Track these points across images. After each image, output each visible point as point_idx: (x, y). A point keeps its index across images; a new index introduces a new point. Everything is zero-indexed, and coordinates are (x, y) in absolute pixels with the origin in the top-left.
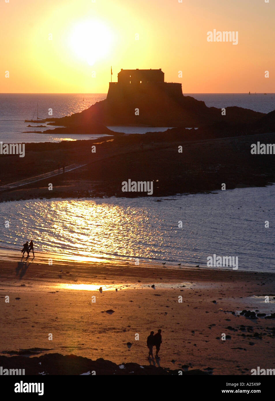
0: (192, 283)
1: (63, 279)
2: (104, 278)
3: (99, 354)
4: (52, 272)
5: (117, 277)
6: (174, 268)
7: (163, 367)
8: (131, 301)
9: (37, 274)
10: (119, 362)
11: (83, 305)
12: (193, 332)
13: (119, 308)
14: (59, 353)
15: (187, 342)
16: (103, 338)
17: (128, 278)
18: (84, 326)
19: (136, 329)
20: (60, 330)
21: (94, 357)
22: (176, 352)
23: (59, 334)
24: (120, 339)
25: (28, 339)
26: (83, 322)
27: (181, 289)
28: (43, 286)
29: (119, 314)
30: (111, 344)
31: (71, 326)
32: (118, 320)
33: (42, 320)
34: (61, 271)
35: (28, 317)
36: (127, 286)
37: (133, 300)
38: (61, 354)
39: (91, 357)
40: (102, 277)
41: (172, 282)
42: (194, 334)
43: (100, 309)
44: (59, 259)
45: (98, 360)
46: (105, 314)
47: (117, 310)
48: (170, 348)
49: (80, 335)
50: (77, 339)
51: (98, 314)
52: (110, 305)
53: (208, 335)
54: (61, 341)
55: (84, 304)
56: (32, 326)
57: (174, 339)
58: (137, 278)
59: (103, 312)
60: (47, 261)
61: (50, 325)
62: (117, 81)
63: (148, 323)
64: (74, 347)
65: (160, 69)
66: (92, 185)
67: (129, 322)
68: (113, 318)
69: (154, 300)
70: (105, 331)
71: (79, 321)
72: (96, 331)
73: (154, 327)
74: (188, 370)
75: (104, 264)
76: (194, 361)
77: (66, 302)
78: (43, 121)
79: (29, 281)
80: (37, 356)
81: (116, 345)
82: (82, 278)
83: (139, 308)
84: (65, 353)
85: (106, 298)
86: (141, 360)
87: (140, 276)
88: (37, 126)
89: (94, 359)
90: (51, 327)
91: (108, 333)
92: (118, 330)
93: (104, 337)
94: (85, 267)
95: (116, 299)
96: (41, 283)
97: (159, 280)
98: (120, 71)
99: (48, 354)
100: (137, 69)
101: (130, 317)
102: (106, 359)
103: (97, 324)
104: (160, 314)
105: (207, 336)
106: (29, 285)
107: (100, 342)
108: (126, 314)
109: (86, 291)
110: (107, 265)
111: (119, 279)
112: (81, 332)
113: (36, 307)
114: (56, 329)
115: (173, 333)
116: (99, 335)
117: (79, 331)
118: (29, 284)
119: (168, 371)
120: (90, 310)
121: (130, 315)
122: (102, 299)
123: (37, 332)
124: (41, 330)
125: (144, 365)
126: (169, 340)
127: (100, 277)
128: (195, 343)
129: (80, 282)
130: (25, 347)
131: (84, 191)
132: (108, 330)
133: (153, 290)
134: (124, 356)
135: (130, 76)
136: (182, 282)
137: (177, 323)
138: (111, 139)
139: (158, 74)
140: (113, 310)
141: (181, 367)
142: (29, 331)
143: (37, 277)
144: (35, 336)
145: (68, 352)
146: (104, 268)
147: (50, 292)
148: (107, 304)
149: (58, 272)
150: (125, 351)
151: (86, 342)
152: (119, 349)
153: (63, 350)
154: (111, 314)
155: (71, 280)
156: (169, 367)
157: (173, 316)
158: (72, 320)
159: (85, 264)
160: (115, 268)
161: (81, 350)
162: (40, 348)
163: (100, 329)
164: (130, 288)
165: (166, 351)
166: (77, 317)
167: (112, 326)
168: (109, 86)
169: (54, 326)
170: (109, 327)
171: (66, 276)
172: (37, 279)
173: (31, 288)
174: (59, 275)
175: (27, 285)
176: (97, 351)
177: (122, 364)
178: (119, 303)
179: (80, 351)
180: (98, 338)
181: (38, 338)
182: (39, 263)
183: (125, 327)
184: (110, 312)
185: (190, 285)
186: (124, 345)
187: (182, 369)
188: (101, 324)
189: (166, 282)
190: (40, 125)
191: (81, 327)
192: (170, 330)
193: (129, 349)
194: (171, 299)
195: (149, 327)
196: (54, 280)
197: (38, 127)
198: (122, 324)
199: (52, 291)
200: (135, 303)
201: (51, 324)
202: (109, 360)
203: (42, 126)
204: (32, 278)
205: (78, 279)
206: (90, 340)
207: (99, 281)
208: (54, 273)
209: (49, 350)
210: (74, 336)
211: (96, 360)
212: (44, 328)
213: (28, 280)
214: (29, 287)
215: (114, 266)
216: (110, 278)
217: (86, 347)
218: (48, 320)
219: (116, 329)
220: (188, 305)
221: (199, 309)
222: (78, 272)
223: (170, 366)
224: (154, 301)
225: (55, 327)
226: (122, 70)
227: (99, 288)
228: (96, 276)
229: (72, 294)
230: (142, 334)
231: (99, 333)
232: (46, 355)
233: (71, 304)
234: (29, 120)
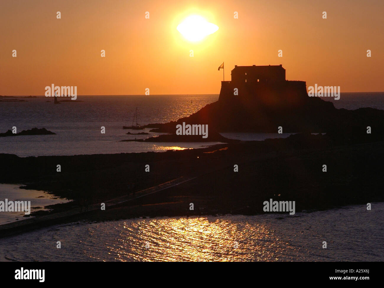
62: (231, 80)
65: (281, 65)
88: (137, 133)
98: (234, 67)
100: (254, 66)
135: (246, 74)
138: (224, 147)
139: (279, 71)
168: (221, 86)
190: (142, 132)
197: (139, 134)
203: (143, 133)
226: (236, 66)
234: (129, 126)
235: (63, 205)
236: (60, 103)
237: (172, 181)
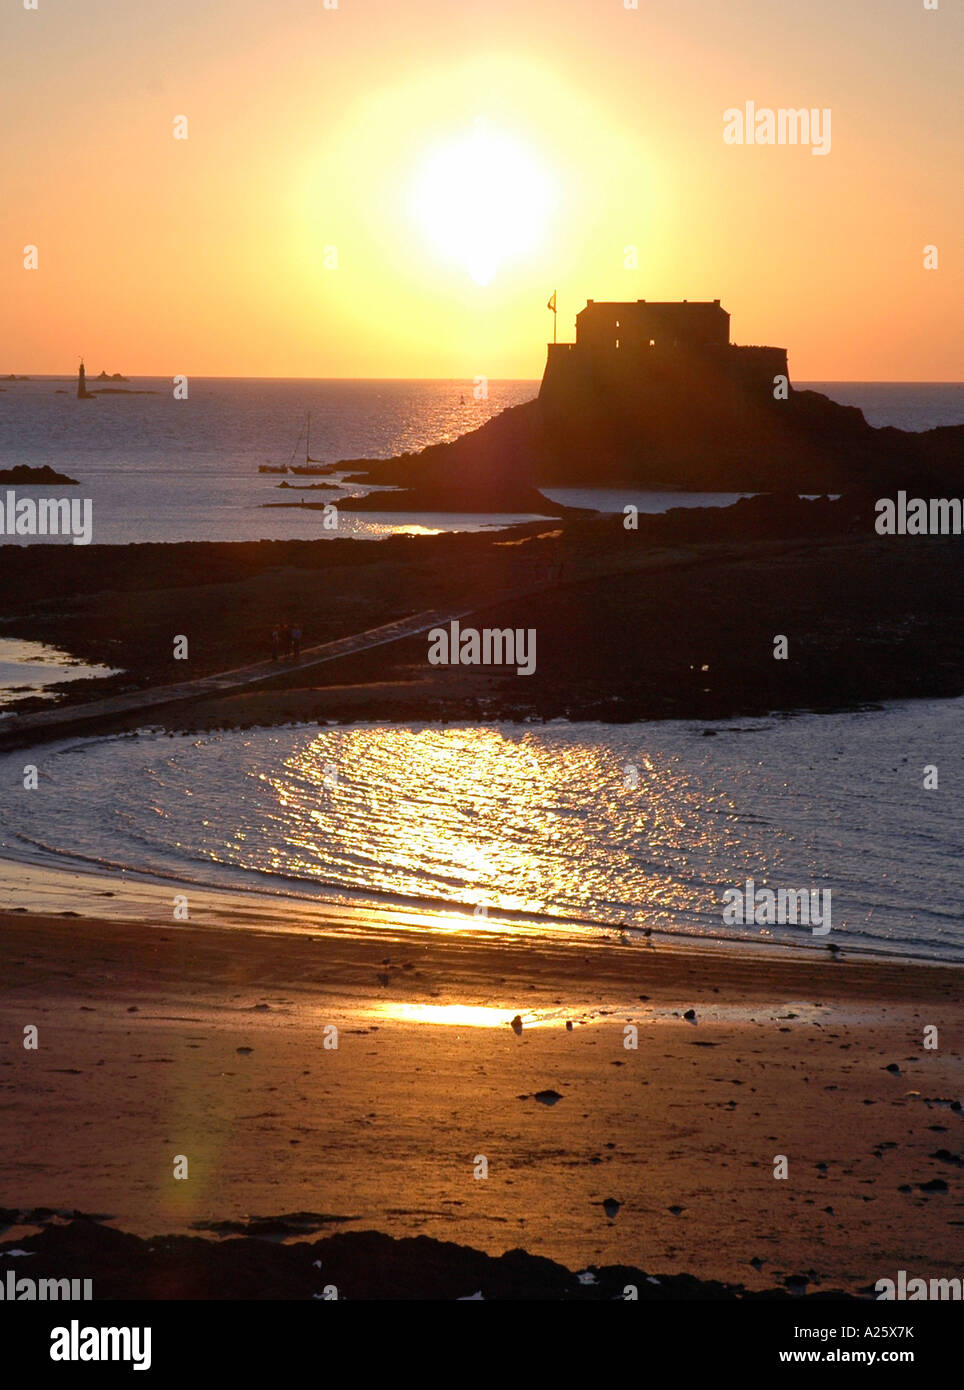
0: (820, 1005)
1: (395, 987)
2: (527, 985)
3: (510, 1237)
4: (359, 964)
5: (574, 982)
6: (759, 956)
7: (723, 1281)
8: (618, 1064)
9: (308, 969)
10: (577, 1261)
11: (460, 1074)
12: (822, 1166)
13: (576, 1086)
14: (378, 1229)
15: (802, 1198)
16: (525, 1183)
17: (605, 986)
18: (461, 1144)
19: (634, 1155)
20: (384, 1156)
21: (494, 1244)
22: (766, 1232)
23: (380, 1168)
24: (581, 1187)
25: (277, 1183)
26: (459, 1129)
27: (781, 1027)
28: (326, 1011)
29: (579, 1106)
30: (550, 1203)
31: (418, 1141)
32: (577, 1124)
33: (323, 1121)
34: (385, 963)
35: (277, 1111)
36: (603, 1013)
37: (621, 1061)
38: (386, 1235)
39: (484, 1244)
40: (523, 981)
41: (753, 1001)
42: (826, 1172)
43: (515, 1088)
44: (378, 921)
45: (507, 1255)
46: (530, 1104)
47: (571, 1093)
48: (745, 1218)
49: (449, 1171)
50: (439, 1186)
51: (508, 1104)
52: (546, 1074)
53: (872, 1179)
54: (386, 1191)
55: (463, 1070)
56: (293, 1142)
57: (761, 1189)
58: (635, 986)
59: (523, 1098)
60: (340, 929)
61: (349, 1139)
62: (573, 340)
63: (675, 1137)
64: (430, 1213)
65: (717, 302)
66: (490, 681)
67: (611, 1131)
68: (558, 1116)
69: (692, 1061)
70: (531, 1161)
71: (445, 1125)
72: (500, 1160)
73: (692, 1149)
74: (804, 1291)
75: (527, 940)
76: (827, 1264)
77: (404, 1062)
78: (327, 471)
79: (283, 994)
80: (308, 1241)
81: (565, 1208)
82: (456, 986)
83: (644, 1087)
84: (398, 1232)
85: (537, 1053)
86: (652, 1257)
87: (645, 982)
88: (308, 485)
89: (496, 1252)
90: (352, 1147)
91: (540, 1167)
92: (575, 1159)
93: (528, 1180)
94: (466, 949)
95: (568, 1056)
96: (323, 999)
97: (711, 994)
98: (585, 305)
99: (343, 1232)
100: (641, 302)
101: (613, 1115)
102: (534, 1251)
103: (505, 1137)
104: (712, 1106)
105: (869, 1182)
106: (281, 1006)
107: (516, 1196)
108: (601, 1106)
109: (469, 1027)
110: (537, 945)
111: (578, 990)
112: (452, 1163)
113: (303, 1079)
114: (371, 1152)
115: (755, 1169)
116: (513, 1173)
117: (446, 1160)
118: (281, 1003)
119: (740, 1293)
120: (483, 1091)
121: (613, 1107)
122: (520, 1056)
123: (306, 1161)
124: (321, 1153)
125: (660, 1272)
126: (742, 1191)
127: (516, 984)
128: (830, 1205)
129: (449, 998)
130: (268, 1210)
131: (464, 700)
132: (540, 1158)
133: (689, 1028)
134: (592, 1242)
135: (618, 325)
136: (785, 1003)
137: (769, 1136)
138: (551, 531)
139: (710, 318)
140: (556, 1090)
141: (782, 1280)
142: (281, 1157)
143: (307, 980)
144: (302, 1174)
145: (410, 1227)
146: (528, 952)
147: (351, 1029)
148: (538, 1073)
149: (377, 966)
150: (599, 1228)
151: (470, 1195)
152: (576, 1219)
153: (392, 1222)
154: (551, 1103)
155: (419, 992)
156: (744, 1282)
157: (757, 1114)
158: (424, 1124)
159: (467, 940)
160: (565, 953)
161: (453, 1220)
162: (315, 1215)
163: (514, 1152)
164: (613, 1020)
165: (733, 1228)
166: (438, 1111)
167: (552, 1145)
168: (547, 356)
169: (362, 1141)
170: (543, 1147)
171: (403, 977)
172: (307, 986)
173: (290, 1017)
174: (378, 976)
175: (276, 1007)
176: (503, 1226)
177: (585, 1268)
178: (580, 1069)
179: (449, 1227)
180: (508, 1182)
181: (310, 1180)
182: (314, 933)
183: (595, 1146)
184: (549, 1097)
185: (813, 1013)
186: (593, 1206)
187: (786, 1288)
188: (519, 1137)
189: (732, 1002)
191: (451, 1145)
192: (746, 1158)
193: (611, 1220)
194: (750, 1058)
195: (676, 1150)
196: (363, 991)
197: (313, 487)
198: (588, 1138)
199: (357, 1025)
200: (632, 1071)
201: (353, 1134)
202: (543, 1255)
203: (324, 484)
204: (292, 985)
205: (442, 988)
206: (482, 1189)
207: (511, 995)
208: (364, 967)
209: (345, 1219)
210: (430, 1177)
211: (500, 1255)
212: (331, 1147)
213: (277, 991)
214: (281, 1012)
215: (562, 947)
216: (547, 987)
217: (469, 1212)
218: (342, 1122)
219: (567, 1155)
220: (806, 1079)
221: (843, 1090)
222: (441, 964)
223: (744, 1277)
224: (695, 1064)
225: (368, 1145)
226: (590, 302)
227: (512, 1019)
228: (503, 980)
229: (424, 1036)
230: (652, 1170)
231: (511, 1167)
232: (337, 1236)
233: (418, 1069)
235: (96, 683)
236: (92, 397)
237: (401, 622)
